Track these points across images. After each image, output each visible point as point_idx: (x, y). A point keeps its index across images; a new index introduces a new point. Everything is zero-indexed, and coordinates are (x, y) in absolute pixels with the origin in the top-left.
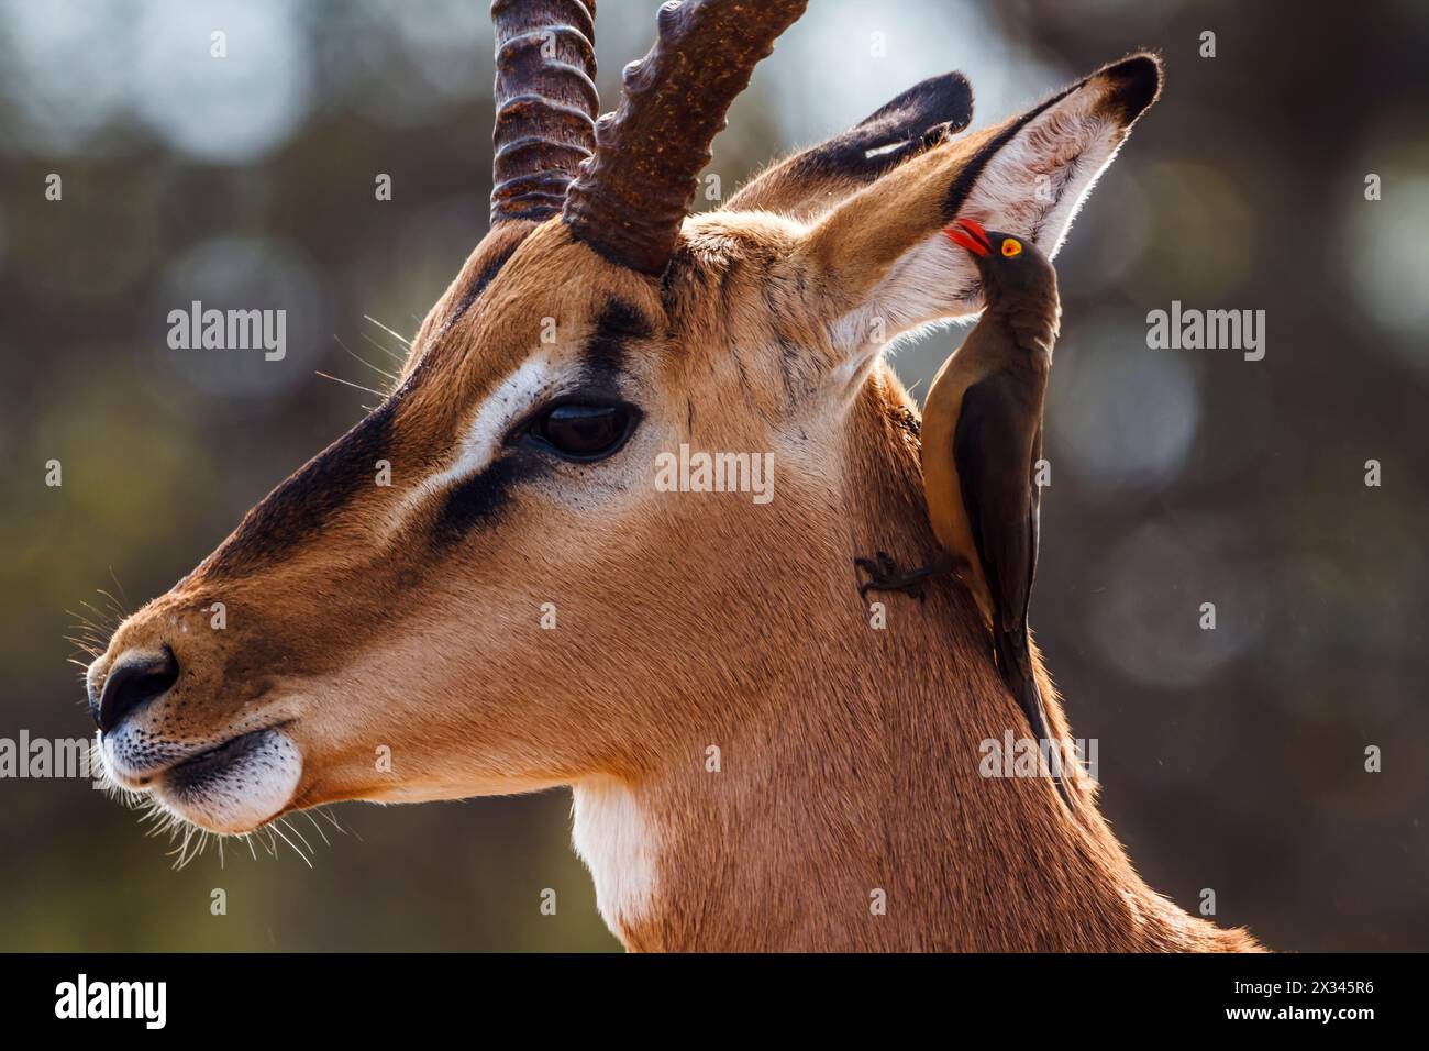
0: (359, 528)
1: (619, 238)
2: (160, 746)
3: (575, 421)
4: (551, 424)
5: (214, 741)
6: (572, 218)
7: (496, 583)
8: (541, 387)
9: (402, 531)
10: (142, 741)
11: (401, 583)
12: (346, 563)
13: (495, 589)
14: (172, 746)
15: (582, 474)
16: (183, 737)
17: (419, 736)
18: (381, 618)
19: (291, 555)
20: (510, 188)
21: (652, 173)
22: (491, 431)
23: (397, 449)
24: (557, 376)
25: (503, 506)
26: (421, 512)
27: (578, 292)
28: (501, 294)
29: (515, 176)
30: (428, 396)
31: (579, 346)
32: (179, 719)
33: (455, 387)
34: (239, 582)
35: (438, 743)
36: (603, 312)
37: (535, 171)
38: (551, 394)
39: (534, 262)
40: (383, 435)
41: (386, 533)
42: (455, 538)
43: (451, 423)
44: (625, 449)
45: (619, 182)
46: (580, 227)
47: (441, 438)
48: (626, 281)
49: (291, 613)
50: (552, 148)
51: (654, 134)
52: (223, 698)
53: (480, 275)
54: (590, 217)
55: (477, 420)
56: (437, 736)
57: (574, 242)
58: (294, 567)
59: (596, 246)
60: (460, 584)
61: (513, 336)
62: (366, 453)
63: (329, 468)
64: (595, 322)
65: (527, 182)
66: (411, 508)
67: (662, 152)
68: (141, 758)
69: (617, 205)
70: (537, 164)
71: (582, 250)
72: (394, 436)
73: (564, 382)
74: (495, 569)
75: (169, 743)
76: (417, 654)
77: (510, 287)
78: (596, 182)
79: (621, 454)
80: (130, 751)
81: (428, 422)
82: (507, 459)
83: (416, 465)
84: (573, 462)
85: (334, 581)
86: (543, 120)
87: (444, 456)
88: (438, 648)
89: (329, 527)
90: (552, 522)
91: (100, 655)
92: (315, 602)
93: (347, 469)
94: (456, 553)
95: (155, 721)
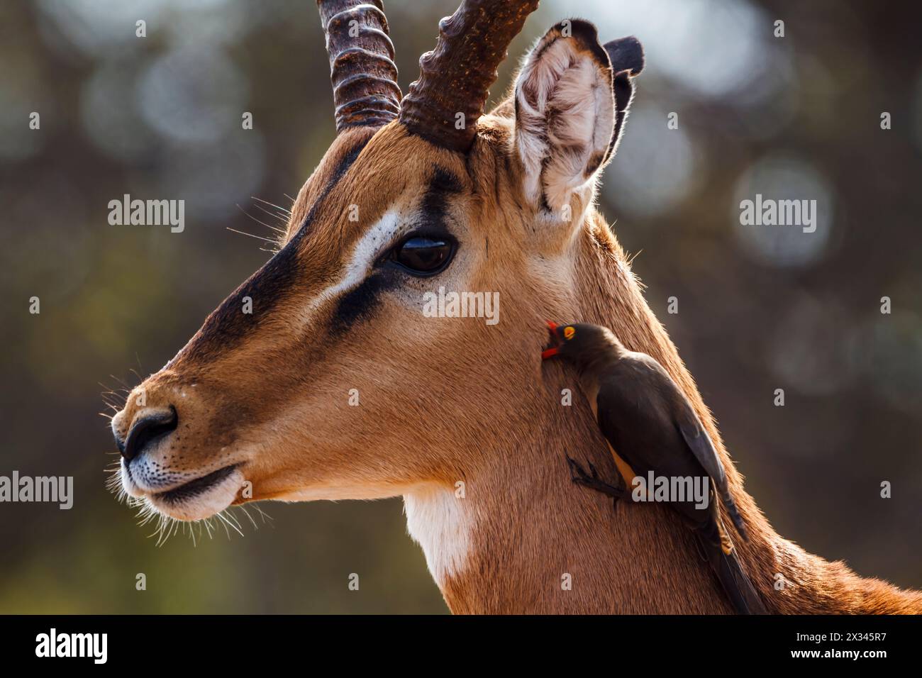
0: (283, 323)
1: (440, 131)
2: (169, 475)
3: (418, 250)
4: (403, 252)
5: (202, 473)
6: (408, 120)
7: (372, 358)
8: (397, 227)
9: (311, 325)
10: (157, 470)
11: (311, 359)
12: (275, 347)
13: (370, 362)
14: (176, 475)
15: (423, 286)
16: (184, 469)
17: (319, 458)
18: (300, 381)
19: (239, 344)
20: (351, 107)
21: (462, 88)
22: (365, 259)
23: (303, 272)
24: (406, 220)
25: (373, 306)
26: (323, 311)
27: (416, 165)
28: (364, 170)
29: (351, 100)
30: (319, 238)
31: (419, 200)
32: (181, 458)
33: (338, 231)
34: (210, 366)
35: (330, 463)
36: (432, 177)
37: (365, 96)
38: (404, 232)
39: (385, 149)
40: (292, 264)
41: (300, 325)
42: (345, 329)
43: (337, 254)
44: (450, 268)
45: (440, 95)
46: (413, 126)
47: (332, 265)
48: (446, 157)
49: (244, 383)
50: (373, 81)
51: (463, 62)
52: (208, 445)
53: (340, 161)
54: (421, 119)
55: (355, 252)
56: (330, 458)
57: (410, 135)
58: (243, 352)
59: (425, 137)
60: (349, 359)
61: (376, 197)
62: (282, 275)
63: (259, 285)
64: (428, 184)
65: (361, 102)
66: (315, 309)
67: (469, 74)
68: (156, 481)
69: (439, 110)
70: (366, 91)
71: (416, 139)
72: (299, 263)
73: (412, 223)
74: (371, 348)
75: (174, 473)
76: (322, 406)
77: (370, 166)
78: (424, 96)
79: (447, 270)
80: (149, 476)
81: (322, 254)
82: (375, 276)
83: (315, 281)
84: (418, 277)
85: (269, 358)
86: (365, 63)
87: (335, 275)
88: (335, 402)
89: (263, 324)
90: (405, 317)
91: (120, 410)
92: (258, 374)
93: (271, 286)
94: (346, 338)
95: (165, 458)
